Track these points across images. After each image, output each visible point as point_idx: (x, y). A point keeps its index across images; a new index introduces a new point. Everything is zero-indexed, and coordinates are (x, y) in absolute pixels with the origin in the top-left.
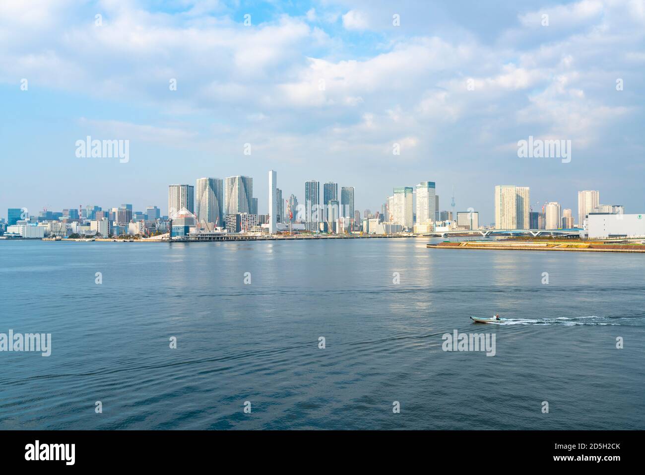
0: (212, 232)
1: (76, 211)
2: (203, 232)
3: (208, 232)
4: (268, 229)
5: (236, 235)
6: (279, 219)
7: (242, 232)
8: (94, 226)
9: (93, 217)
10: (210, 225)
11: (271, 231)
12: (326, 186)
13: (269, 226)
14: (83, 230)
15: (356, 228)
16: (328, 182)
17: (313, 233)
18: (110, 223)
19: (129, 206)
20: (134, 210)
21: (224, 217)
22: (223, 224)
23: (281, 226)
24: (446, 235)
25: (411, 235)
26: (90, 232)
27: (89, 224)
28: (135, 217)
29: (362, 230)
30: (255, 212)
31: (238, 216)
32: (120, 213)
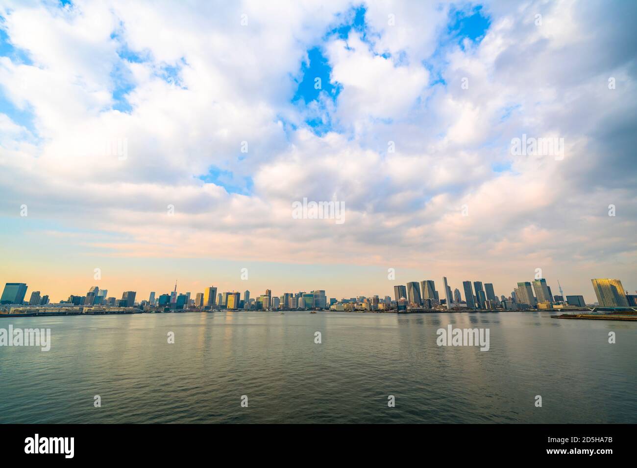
0: (417, 308)
1: (356, 299)
2: (413, 308)
3: (415, 308)
4: (446, 307)
5: (430, 310)
6: (451, 301)
7: (433, 308)
8: (364, 305)
9: (362, 301)
10: (416, 305)
11: (448, 307)
12: (475, 283)
13: (447, 305)
14: (359, 307)
15: (498, 306)
16: (476, 281)
17: (472, 309)
18: (370, 304)
19: (377, 296)
20: (380, 298)
21: (422, 300)
22: (422, 304)
23: (453, 305)
24: (562, 310)
25: (536, 310)
26: (362, 308)
27: (361, 305)
28: (380, 301)
29: (502, 307)
30: (438, 298)
31: (429, 300)
32: (374, 299)
